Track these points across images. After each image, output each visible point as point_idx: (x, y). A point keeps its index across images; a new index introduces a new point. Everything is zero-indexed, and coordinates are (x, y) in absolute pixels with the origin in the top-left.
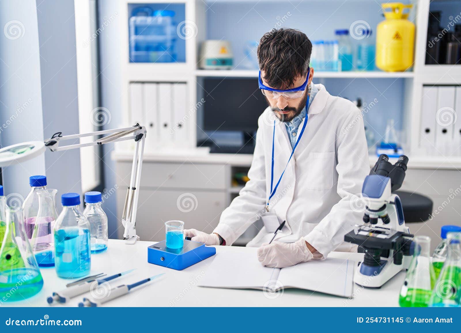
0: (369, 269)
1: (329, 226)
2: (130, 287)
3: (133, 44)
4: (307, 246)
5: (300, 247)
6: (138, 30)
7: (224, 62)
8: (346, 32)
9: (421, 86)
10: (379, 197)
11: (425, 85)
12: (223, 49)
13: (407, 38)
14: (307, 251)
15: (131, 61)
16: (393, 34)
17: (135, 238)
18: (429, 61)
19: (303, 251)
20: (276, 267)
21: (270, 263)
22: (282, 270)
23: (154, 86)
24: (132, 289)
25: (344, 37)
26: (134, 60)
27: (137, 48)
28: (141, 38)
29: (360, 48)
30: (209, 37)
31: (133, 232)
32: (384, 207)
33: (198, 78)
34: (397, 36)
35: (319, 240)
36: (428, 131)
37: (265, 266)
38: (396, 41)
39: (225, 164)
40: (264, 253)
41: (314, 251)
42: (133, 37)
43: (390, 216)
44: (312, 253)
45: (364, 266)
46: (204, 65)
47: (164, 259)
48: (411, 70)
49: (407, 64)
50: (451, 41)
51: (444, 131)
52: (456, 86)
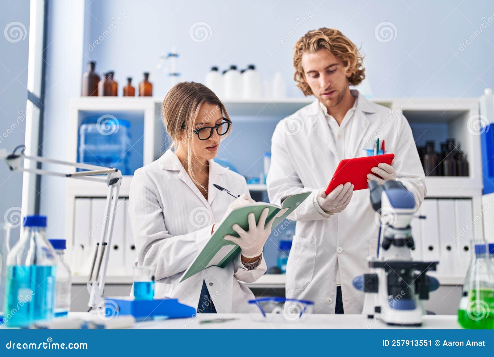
50: (426, 153)
51: (431, 248)
52: (438, 198)
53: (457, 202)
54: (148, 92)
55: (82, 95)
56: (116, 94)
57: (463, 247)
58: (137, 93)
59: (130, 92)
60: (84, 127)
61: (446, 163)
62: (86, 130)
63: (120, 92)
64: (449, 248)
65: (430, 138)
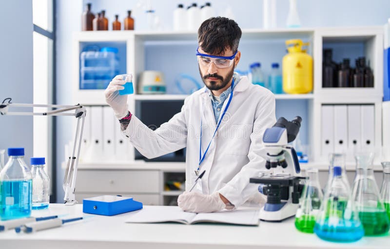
0: (272, 206)
1: (239, 181)
2: (64, 222)
3: (83, 75)
4: (221, 197)
5: (215, 198)
6: (87, 63)
7: (158, 89)
8: (258, 65)
9: (320, 105)
10: (276, 142)
11: (323, 105)
12: (157, 78)
13: (307, 67)
14: (220, 201)
15: (81, 88)
16: (295, 63)
17: (74, 202)
18: (325, 85)
19: (217, 201)
20: (194, 211)
21: (189, 208)
22: (198, 214)
23: (100, 109)
24: (66, 224)
25: (257, 69)
26: (84, 87)
27: (87, 77)
28: (89, 69)
29: (270, 78)
30: (147, 68)
31: (72, 197)
32: (282, 153)
33: (137, 101)
34: (299, 65)
35: (231, 193)
36: (327, 142)
37: (185, 211)
38: (297, 70)
39: (159, 170)
40: (185, 199)
41: (226, 202)
42: (83, 69)
43: (288, 162)
44: (225, 203)
45: (268, 205)
46: (142, 90)
47: (96, 207)
48: (312, 92)
49: (309, 88)
50: (341, 69)
51: (341, 142)
52: (347, 105)
53: (363, 107)
54: (131, 27)
55: (82, 30)
56: (107, 29)
57: (365, 141)
58: (122, 27)
59: (117, 27)
60: (84, 54)
61: (355, 77)
62: (85, 56)
63: (110, 26)
64: (355, 142)
65: (346, 56)
